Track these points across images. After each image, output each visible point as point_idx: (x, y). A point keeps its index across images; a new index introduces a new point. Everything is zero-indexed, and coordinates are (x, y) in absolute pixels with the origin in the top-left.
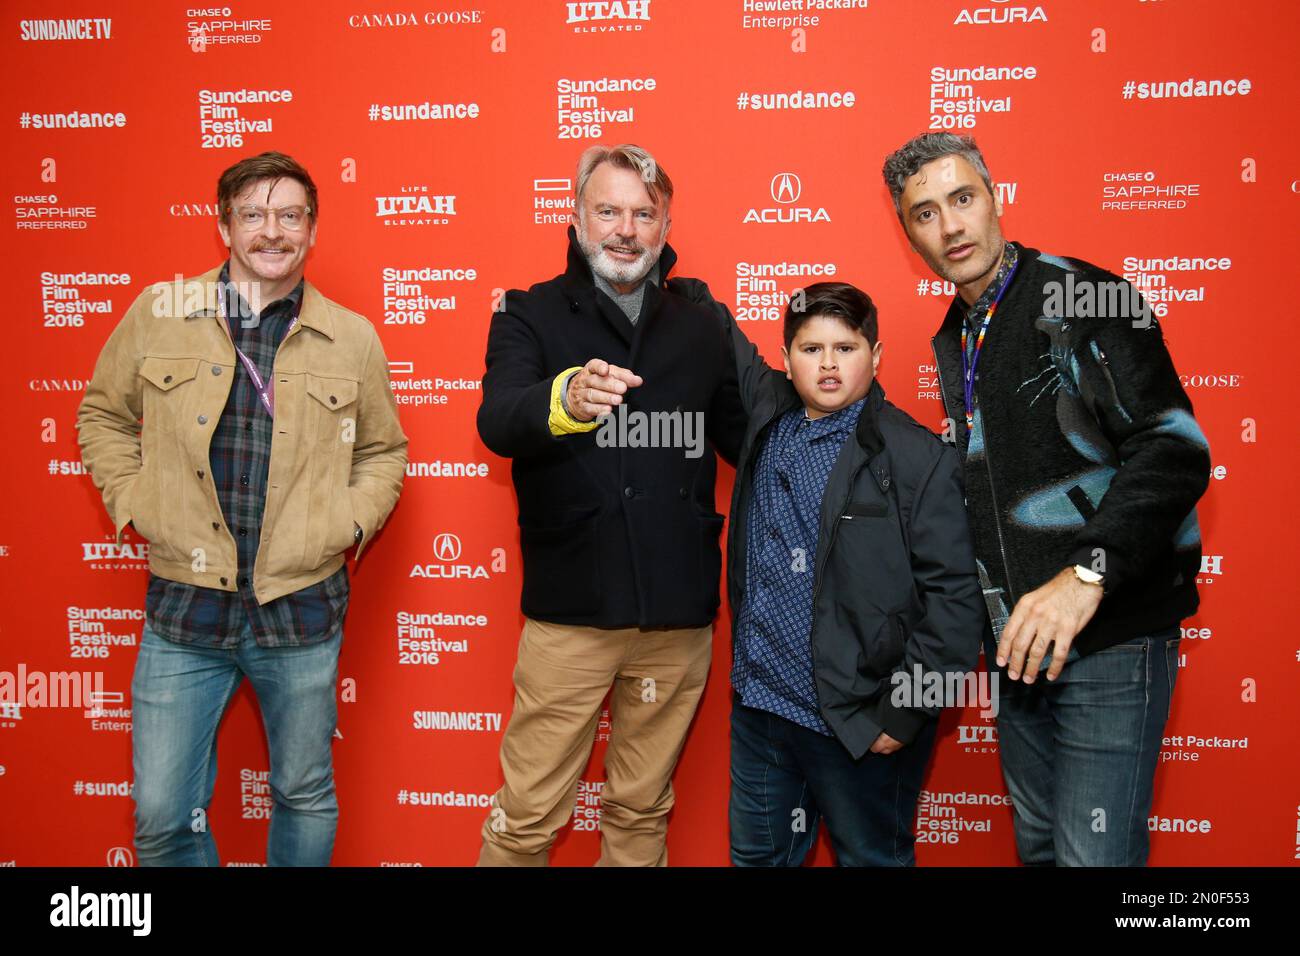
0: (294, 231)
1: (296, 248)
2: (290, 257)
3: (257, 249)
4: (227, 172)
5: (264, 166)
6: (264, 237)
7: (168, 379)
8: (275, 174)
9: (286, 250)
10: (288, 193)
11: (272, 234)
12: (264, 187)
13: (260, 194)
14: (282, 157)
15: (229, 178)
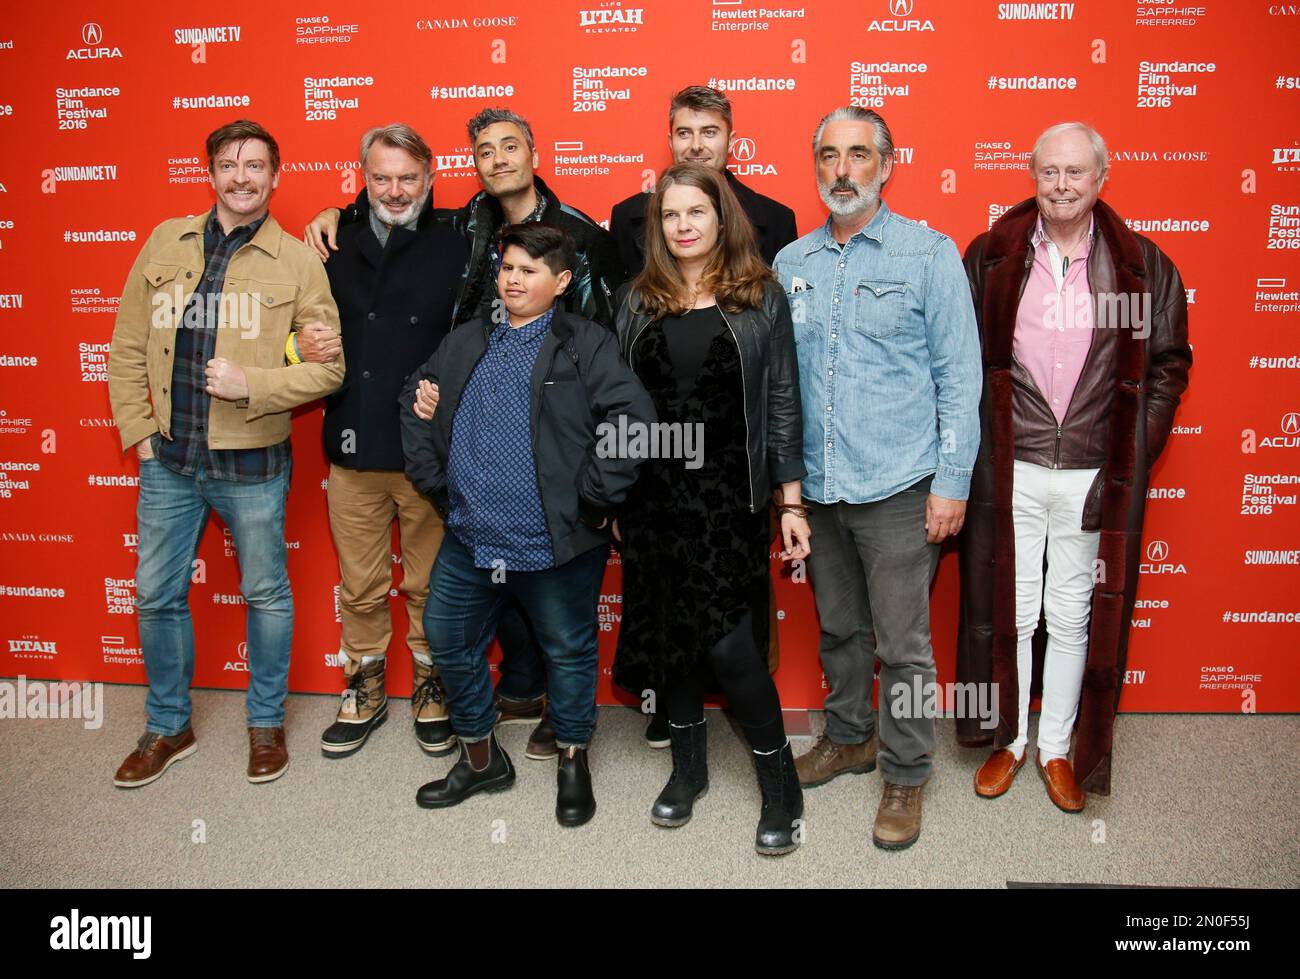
0: (258, 177)
1: (260, 190)
2: (256, 197)
3: (230, 191)
4: (211, 136)
5: (237, 130)
6: (235, 182)
7: (158, 280)
8: (244, 136)
9: (254, 191)
10: (254, 149)
11: (240, 180)
12: (235, 146)
13: (231, 151)
14: (251, 124)
15: (212, 139)
